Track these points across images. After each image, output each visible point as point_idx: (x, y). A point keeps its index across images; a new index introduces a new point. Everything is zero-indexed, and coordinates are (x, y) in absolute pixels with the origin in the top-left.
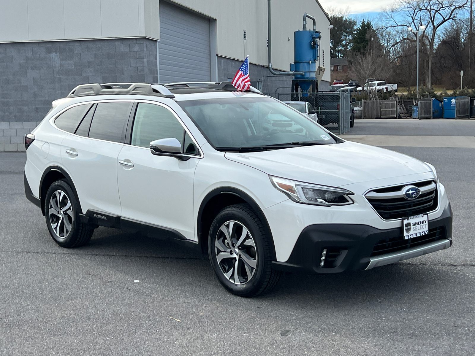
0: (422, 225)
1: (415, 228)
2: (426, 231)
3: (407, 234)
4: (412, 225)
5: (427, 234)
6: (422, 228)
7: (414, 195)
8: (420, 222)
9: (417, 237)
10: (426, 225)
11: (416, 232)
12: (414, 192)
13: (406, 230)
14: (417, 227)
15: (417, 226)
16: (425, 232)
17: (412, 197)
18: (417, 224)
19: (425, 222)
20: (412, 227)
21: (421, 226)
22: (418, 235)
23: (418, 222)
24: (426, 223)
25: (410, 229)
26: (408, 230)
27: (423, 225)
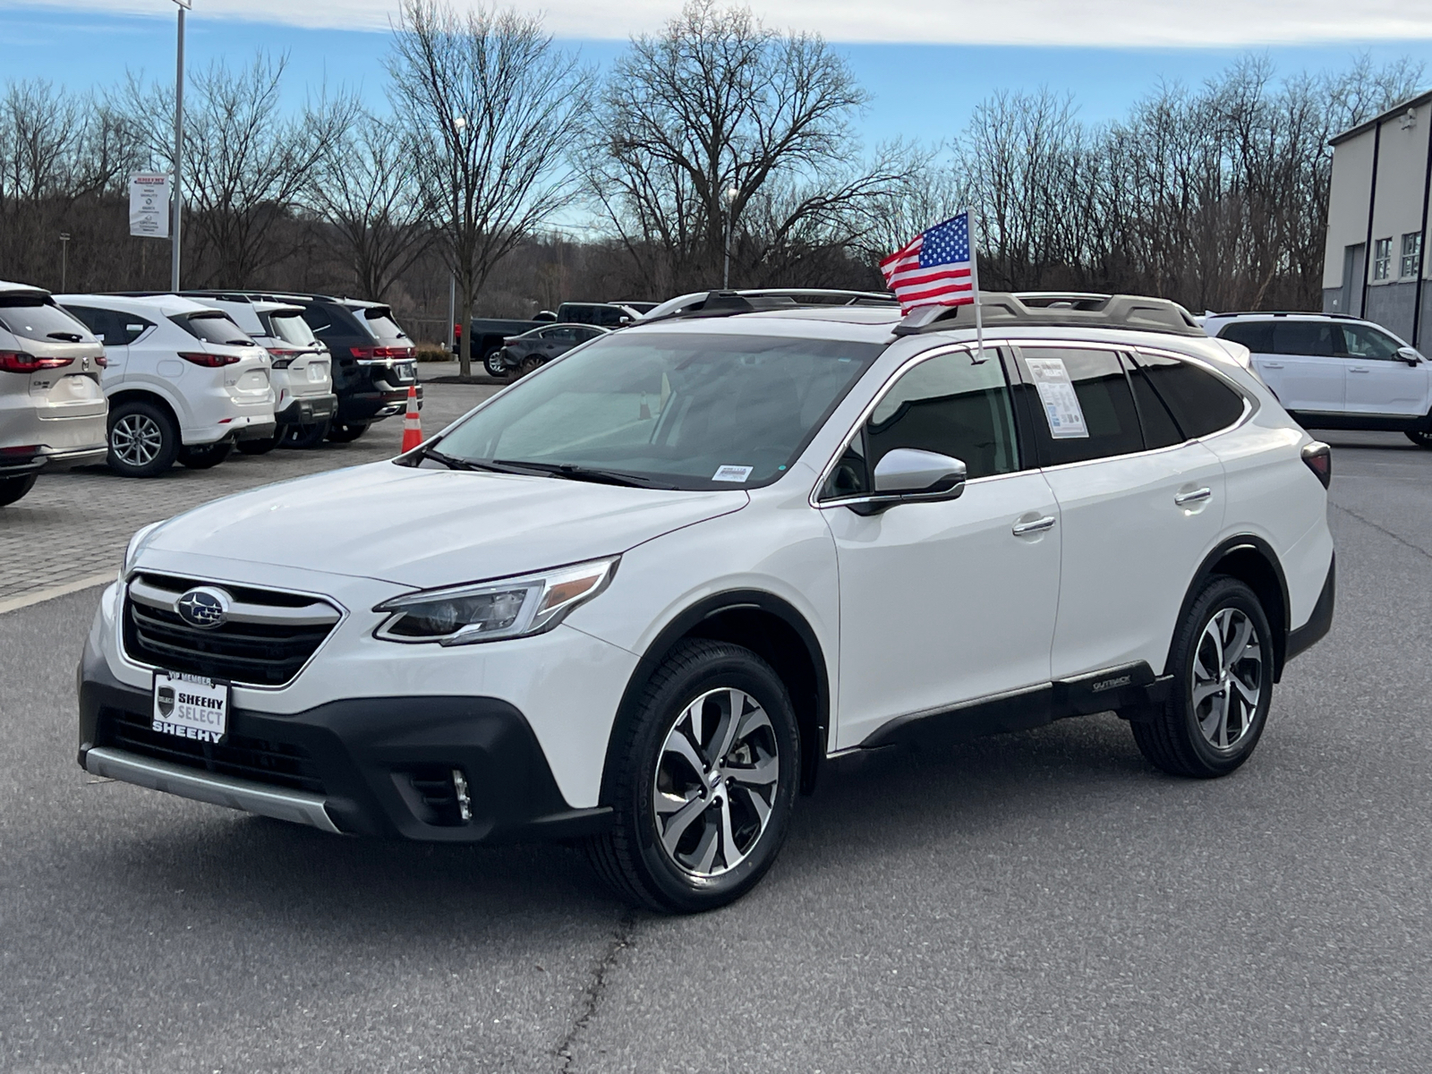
0: (208, 709)
1: (184, 710)
2: (217, 734)
3: (162, 719)
4: (177, 697)
5: (216, 741)
6: (205, 718)
7: (202, 615)
8: (203, 699)
9: (186, 739)
10: (219, 714)
11: (184, 722)
12: (204, 609)
13: (161, 704)
14: (192, 712)
15: (190, 705)
16: (213, 735)
17: (196, 621)
18: (192, 700)
19: (216, 705)
20: (177, 704)
21: (206, 714)
22: (190, 735)
23: (197, 698)
24: (219, 708)
25: (171, 707)
26: (167, 708)
27: (212, 713)
